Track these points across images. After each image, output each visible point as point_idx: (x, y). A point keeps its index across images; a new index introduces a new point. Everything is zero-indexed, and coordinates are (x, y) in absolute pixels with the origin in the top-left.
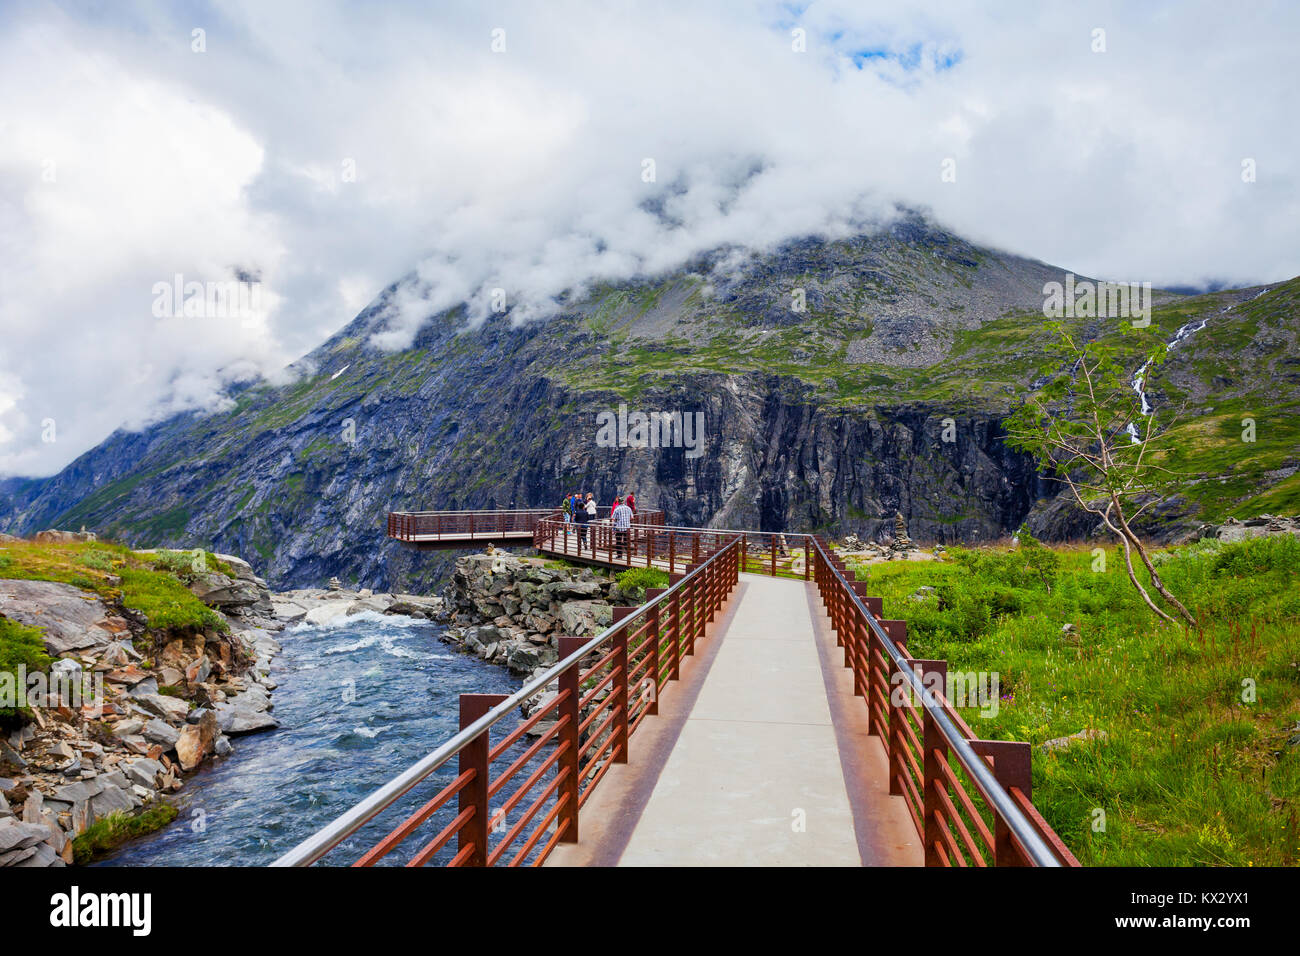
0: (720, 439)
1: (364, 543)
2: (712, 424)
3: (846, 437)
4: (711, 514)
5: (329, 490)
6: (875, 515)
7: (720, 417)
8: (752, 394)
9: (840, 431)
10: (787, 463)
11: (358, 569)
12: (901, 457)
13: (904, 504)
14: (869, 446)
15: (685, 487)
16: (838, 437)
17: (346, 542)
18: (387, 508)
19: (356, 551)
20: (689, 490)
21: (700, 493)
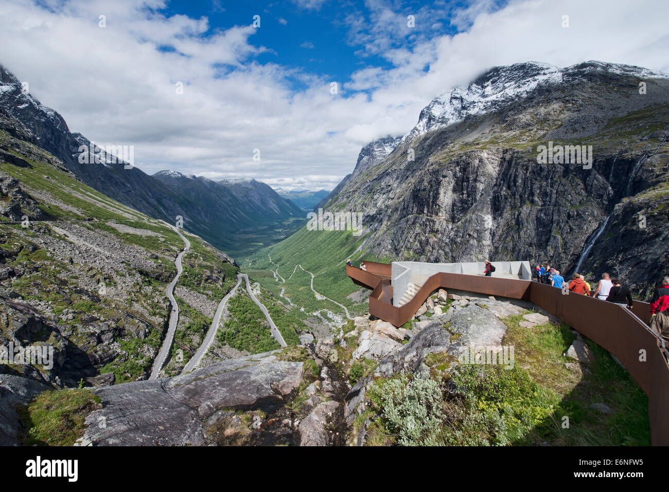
0: (477, 175)
1: (380, 212)
2: (474, 170)
3: (529, 172)
4: (472, 204)
5: (375, 197)
6: (538, 205)
7: (478, 167)
8: (493, 157)
9: (527, 169)
10: (503, 184)
11: (378, 219)
12: (555, 179)
13: (553, 200)
14: (539, 175)
15: (463, 194)
16: (525, 172)
17: (376, 212)
18: (386, 202)
19: (379, 214)
20: (464, 195)
21: (468, 196)
